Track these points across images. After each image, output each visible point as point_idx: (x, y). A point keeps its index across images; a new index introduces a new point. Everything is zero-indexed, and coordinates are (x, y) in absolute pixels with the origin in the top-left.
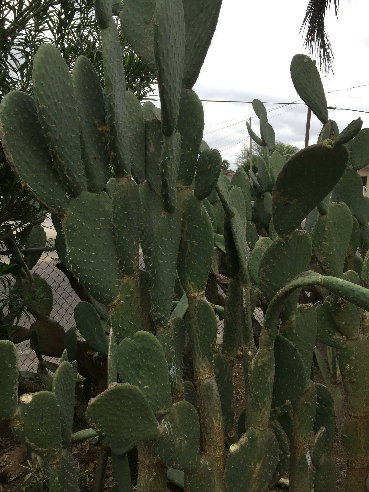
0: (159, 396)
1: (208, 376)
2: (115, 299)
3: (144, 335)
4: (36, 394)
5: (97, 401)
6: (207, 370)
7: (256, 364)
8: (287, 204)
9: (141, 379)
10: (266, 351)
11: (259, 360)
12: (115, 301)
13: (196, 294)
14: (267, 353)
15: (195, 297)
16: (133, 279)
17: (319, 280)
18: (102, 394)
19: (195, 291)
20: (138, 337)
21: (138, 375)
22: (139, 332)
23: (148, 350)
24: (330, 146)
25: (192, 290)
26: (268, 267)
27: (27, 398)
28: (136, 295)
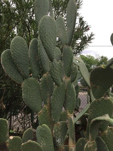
0: (49, 149)
1: (72, 146)
2: (39, 112)
3: (45, 126)
4: (14, 137)
5: (24, 145)
6: (72, 143)
7: (87, 146)
8: (96, 87)
9: (43, 141)
10: (91, 142)
11: (88, 145)
12: (39, 113)
13: (69, 115)
14: (91, 143)
15: (69, 116)
16: (47, 106)
17: (106, 119)
18: (25, 143)
19: (69, 114)
20: (43, 126)
21: (42, 139)
22: (43, 124)
23: (46, 131)
24: (104, 67)
25: (68, 113)
26: (92, 110)
27: (11, 137)
28: (48, 111)
